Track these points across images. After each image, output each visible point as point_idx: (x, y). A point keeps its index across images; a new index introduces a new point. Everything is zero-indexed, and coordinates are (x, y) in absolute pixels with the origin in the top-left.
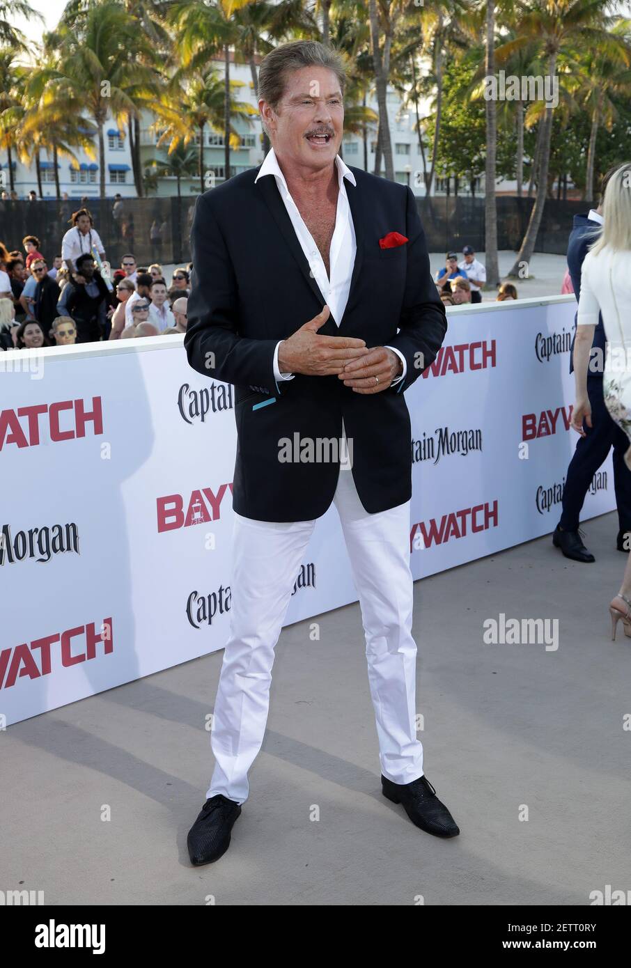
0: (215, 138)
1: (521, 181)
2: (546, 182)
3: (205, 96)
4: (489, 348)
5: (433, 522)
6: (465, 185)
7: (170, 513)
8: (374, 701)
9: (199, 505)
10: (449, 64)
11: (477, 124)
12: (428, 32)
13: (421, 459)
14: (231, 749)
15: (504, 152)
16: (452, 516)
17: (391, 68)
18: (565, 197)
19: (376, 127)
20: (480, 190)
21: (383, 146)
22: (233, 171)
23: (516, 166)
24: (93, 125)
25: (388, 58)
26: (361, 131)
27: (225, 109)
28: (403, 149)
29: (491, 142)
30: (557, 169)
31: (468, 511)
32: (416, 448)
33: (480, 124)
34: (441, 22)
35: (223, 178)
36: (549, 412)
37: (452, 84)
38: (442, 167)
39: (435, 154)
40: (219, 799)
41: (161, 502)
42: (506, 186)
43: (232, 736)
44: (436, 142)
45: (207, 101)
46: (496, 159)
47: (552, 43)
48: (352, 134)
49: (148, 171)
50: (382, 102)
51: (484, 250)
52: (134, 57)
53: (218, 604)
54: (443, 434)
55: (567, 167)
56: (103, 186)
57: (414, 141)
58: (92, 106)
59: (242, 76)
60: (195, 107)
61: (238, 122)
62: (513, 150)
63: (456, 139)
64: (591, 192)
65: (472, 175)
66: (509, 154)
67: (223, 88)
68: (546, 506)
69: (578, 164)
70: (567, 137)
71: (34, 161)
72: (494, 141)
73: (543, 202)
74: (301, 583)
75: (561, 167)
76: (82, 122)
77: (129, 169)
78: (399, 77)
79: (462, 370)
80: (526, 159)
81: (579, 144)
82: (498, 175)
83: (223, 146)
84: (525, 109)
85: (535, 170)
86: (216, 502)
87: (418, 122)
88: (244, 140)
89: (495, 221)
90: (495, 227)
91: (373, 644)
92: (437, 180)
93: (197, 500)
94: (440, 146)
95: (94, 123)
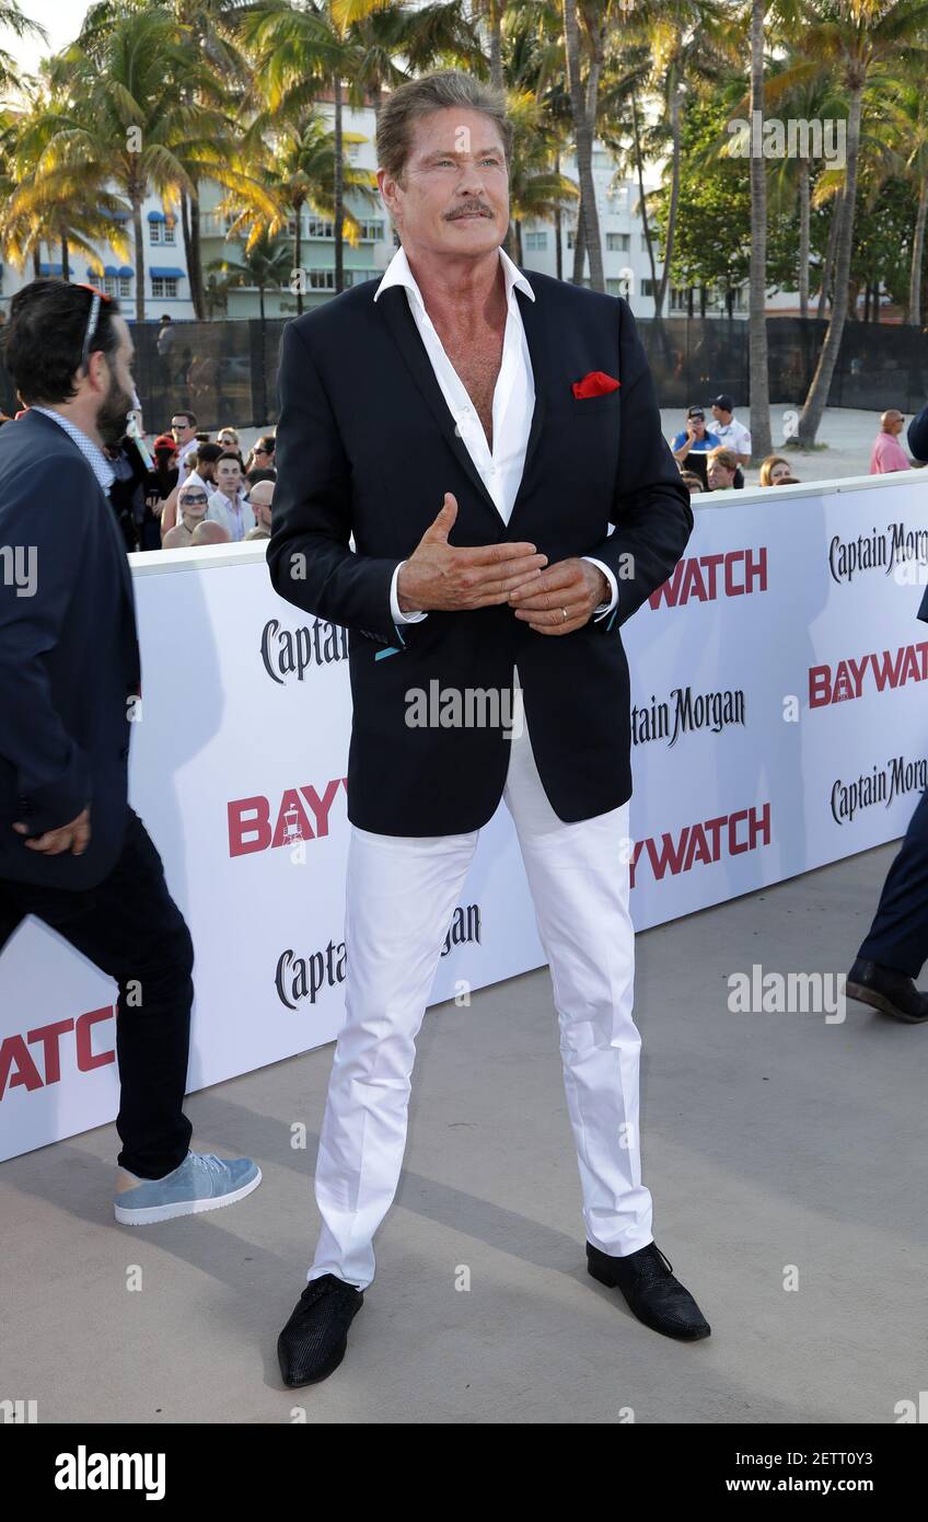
0: (320, 225)
1: (806, 293)
2: (846, 295)
3: (304, 159)
4: (756, 561)
5: (667, 838)
6: (717, 300)
7: (250, 826)
8: (575, 1125)
9: (296, 812)
10: (691, 106)
11: (735, 203)
12: (659, 55)
13: (648, 738)
14: (346, 1200)
15: (779, 247)
16: (697, 829)
17: (600, 112)
18: (875, 318)
19: (575, 207)
20: (741, 308)
21: (586, 237)
22: (349, 277)
23: (798, 268)
24: (125, 205)
25: (595, 97)
26: (553, 214)
27: (336, 178)
28: (619, 242)
29: (759, 231)
30: (863, 273)
31: (722, 821)
32: (640, 720)
33: (741, 201)
34: (679, 38)
35: (333, 290)
36: (852, 663)
37: (696, 139)
38: (680, 271)
39: (669, 250)
40: (329, 1279)
41: (235, 808)
42: (783, 302)
43: (349, 1180)
44: (671, 232)
45: (305, 166)
46: (767, 259)
47: (855, 72)
48: (538, 219)
49: (212, 279)
50: (585, 168)
51: (748, 405)
52: (189, 96)
53: (326, 970)
54: (683, 698)
55: (880, 271)
56: (140, 302)
57: (636, 228)
58: (124, 175)
59: (362, 125)
60: (286, 177)
61: (356, 200)
62: (793, 243)
63: (703, 226)
64: (918, 310)
65: (728, 284)
66: (787, 250)
67: (332, 145)
68: (846, 812)
69: (897, 265)
70: (878, 222)
71: (31, 262)
72: (764, 229)
73: (842, 325)
74: (458, 937)
75: (871, 271)
76: (107, 200)
77: (184, 276)
78: (611, 127)
79: (713, 596)
80: (814, 258)
81: (898, 233)
82: (769, 284)
83: (332, 239)
84: (812, 179)
85: (829, 274)
86: (322, 808)
87: (643, 198)
88: (365, 229)
89: (766, 357)
90: (765, 367)
91: (571, 1034)
92: (673, 291)
93: (292, 805)
94: (677, 238)
95: (128, 202)
